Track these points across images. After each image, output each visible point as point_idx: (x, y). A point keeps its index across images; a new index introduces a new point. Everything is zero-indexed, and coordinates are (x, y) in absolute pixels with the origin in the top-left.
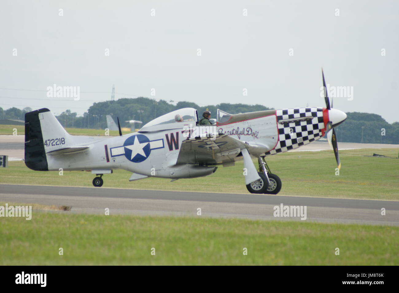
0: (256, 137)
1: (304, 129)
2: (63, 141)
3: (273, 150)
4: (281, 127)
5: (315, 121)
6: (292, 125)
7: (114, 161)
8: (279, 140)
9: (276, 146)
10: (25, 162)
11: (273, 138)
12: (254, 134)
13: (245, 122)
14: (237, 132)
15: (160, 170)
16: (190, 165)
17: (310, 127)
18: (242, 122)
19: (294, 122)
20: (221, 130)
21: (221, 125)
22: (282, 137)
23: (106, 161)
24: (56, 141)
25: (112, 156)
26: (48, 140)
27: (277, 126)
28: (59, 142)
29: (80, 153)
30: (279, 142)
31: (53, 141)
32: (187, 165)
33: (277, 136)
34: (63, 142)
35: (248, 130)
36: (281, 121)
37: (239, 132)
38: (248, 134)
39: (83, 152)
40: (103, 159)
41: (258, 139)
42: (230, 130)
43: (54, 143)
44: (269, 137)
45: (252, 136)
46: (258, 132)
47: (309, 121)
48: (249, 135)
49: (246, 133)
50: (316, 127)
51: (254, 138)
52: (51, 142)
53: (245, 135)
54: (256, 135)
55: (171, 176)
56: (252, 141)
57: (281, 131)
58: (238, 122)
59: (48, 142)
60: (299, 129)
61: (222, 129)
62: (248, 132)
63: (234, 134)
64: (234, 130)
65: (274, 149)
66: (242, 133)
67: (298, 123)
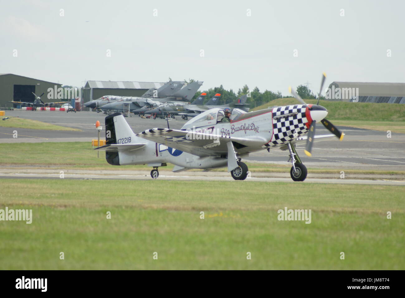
0: (257, 131)
1: (291, 123)
2: (129, 139)
3: (270, 143)
4: (275, 122)
5: (299, 116)
6: (283, 120)
7: (161, 155)
8: (273, 133)
9: (272, 138)
10: (106, 158)
11: (269, 132)
12: (256, 129)
13: (250, 118)
14: (244, 127)
15: (191, 162)
16: (212, 157)
17: (296, 122)
18: (248, 119)
19: (283, 118)
20: (233, 127)
21: (233, 122)
22: (276, 131)
23: (156, 156)
24: (125, 140)
25: (160, 151)
26: (120, 139)
27: (272, 122)
28: (127, 140)
29: (140, 149)
30: (274, 135)
31: (123, 140)
32: (210, 157)
33: (272, 130)
34: (130, 141)
35: (252, 125)
36: (275, 117)
37: (245, 128)
38: (251, 129)
39: (141, 149)
40: (154, 154)
41: (258, 133)
42: (239, 126)
43: (124, 142)
44: (266, 131)
45: (255, 130)
46: (259, 127)
47: (295, 117)
48: (253, 130)
49: (250, 128)
50: (300, 121)
51: (256, 132)
52: (122, 141)
53: (249, 130)
54: (257, 130)
55: (200, 167)
56: (254, 135)
57: (275, 126)
58: (245, 119)
59: (120, 141)
60: (287, 124)
61: (234, 125)
62: (252, 127)
63: (242, 130)
64: (242, 126)
65: (271, 141)
66: (248, 129)
67: (287, 119)
